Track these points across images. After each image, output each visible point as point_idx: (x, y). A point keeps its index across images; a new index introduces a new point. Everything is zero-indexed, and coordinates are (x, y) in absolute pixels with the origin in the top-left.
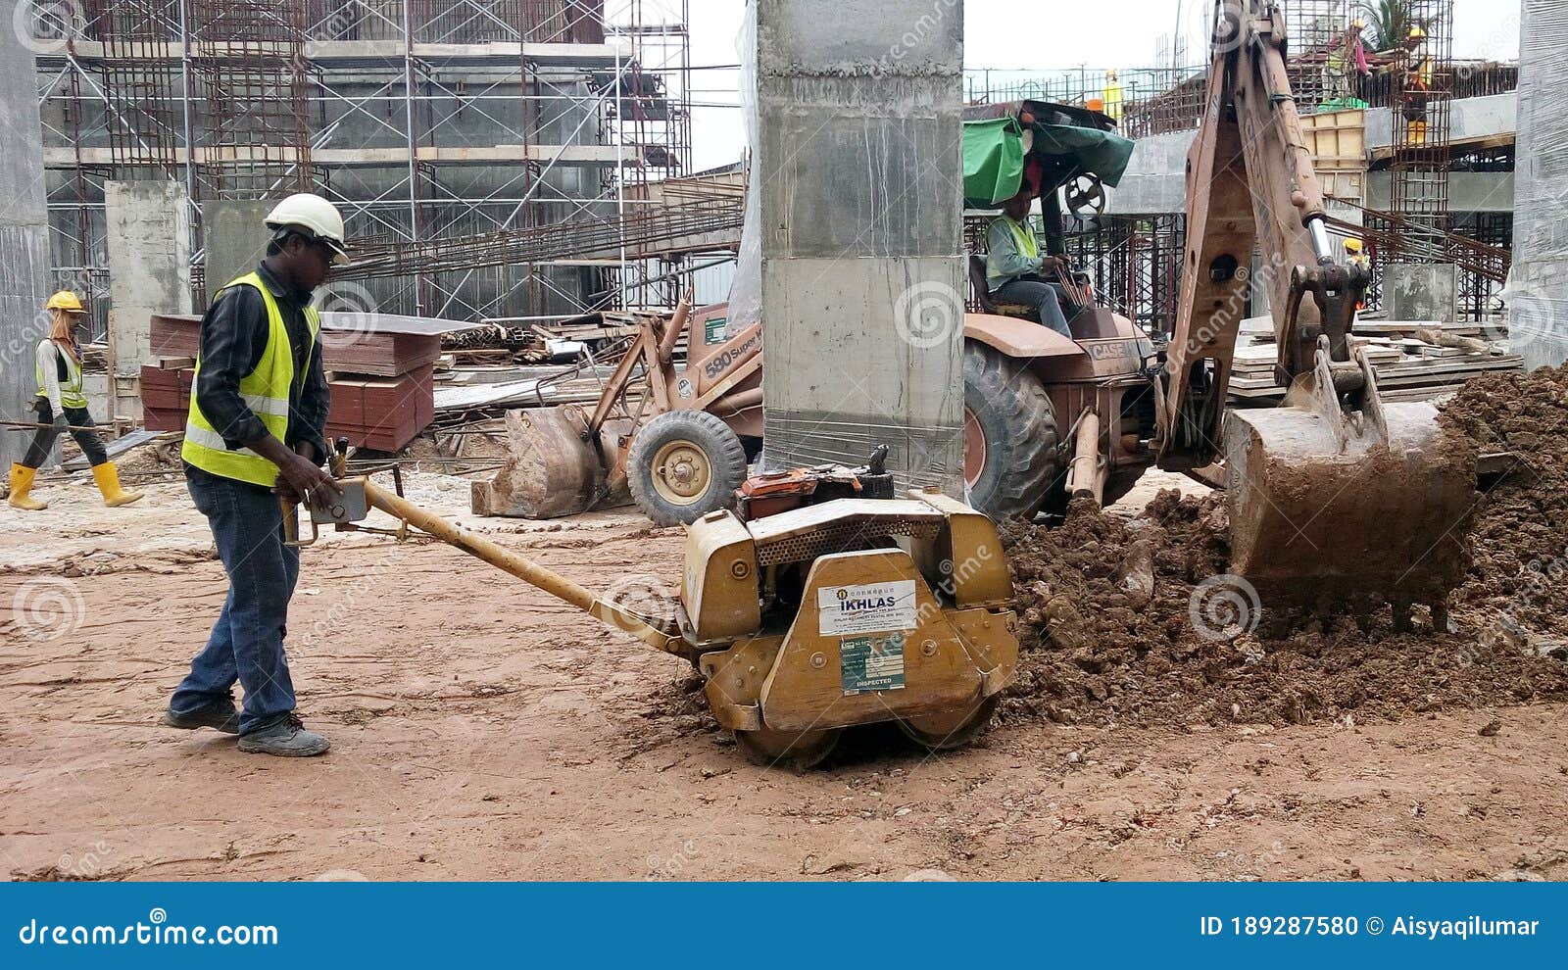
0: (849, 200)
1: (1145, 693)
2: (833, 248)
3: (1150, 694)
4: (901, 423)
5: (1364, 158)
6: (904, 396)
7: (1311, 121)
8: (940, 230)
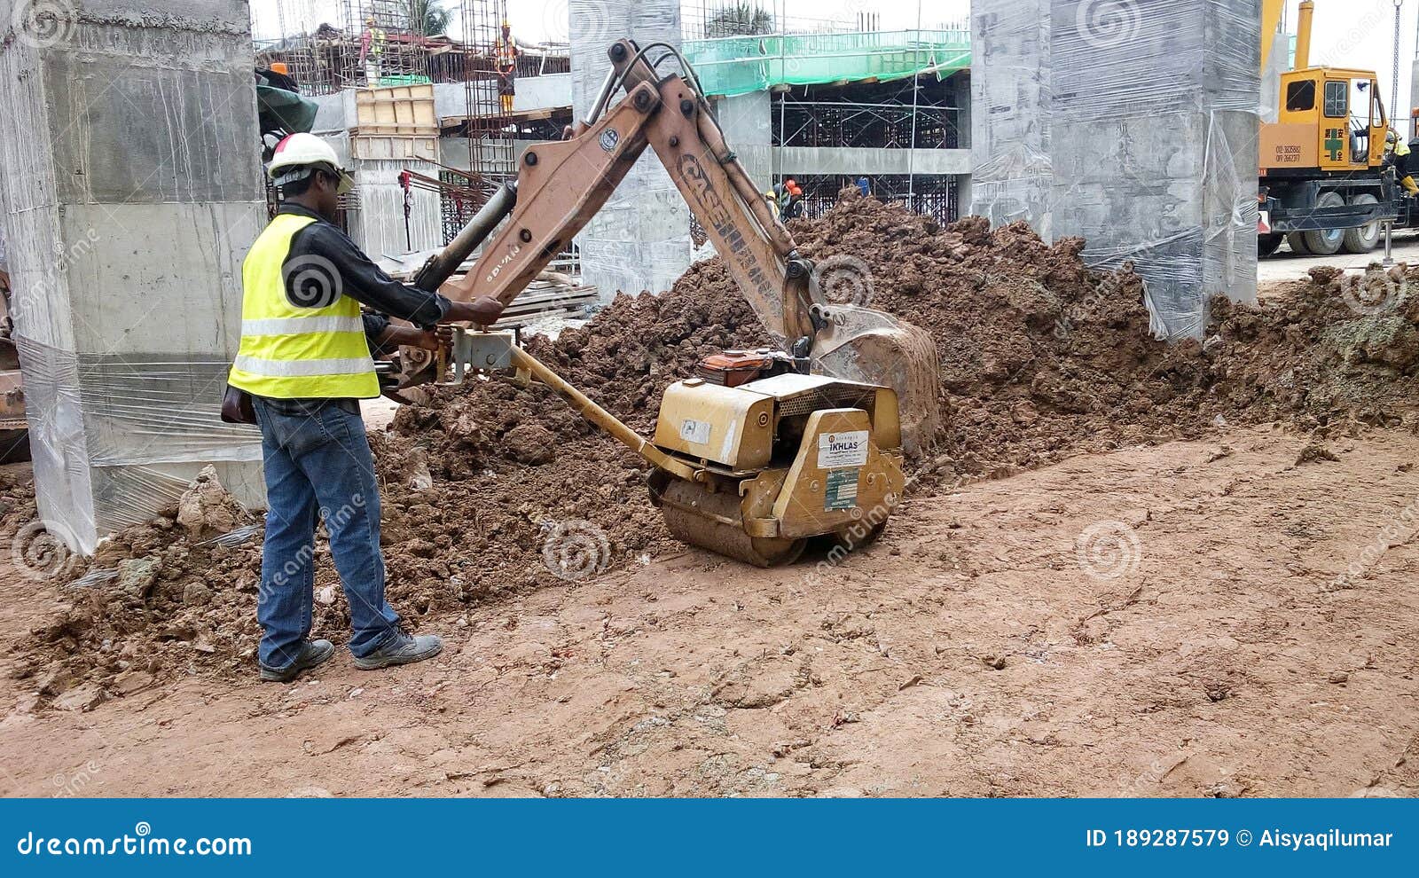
0: (150, 149)
1: (480, 566)
2: (137, 194)
3: (484, 567)
4: (220, 358)
5: (435, 126)
6: (221, 333)
7: (389, 93)
8: (242, 178)
